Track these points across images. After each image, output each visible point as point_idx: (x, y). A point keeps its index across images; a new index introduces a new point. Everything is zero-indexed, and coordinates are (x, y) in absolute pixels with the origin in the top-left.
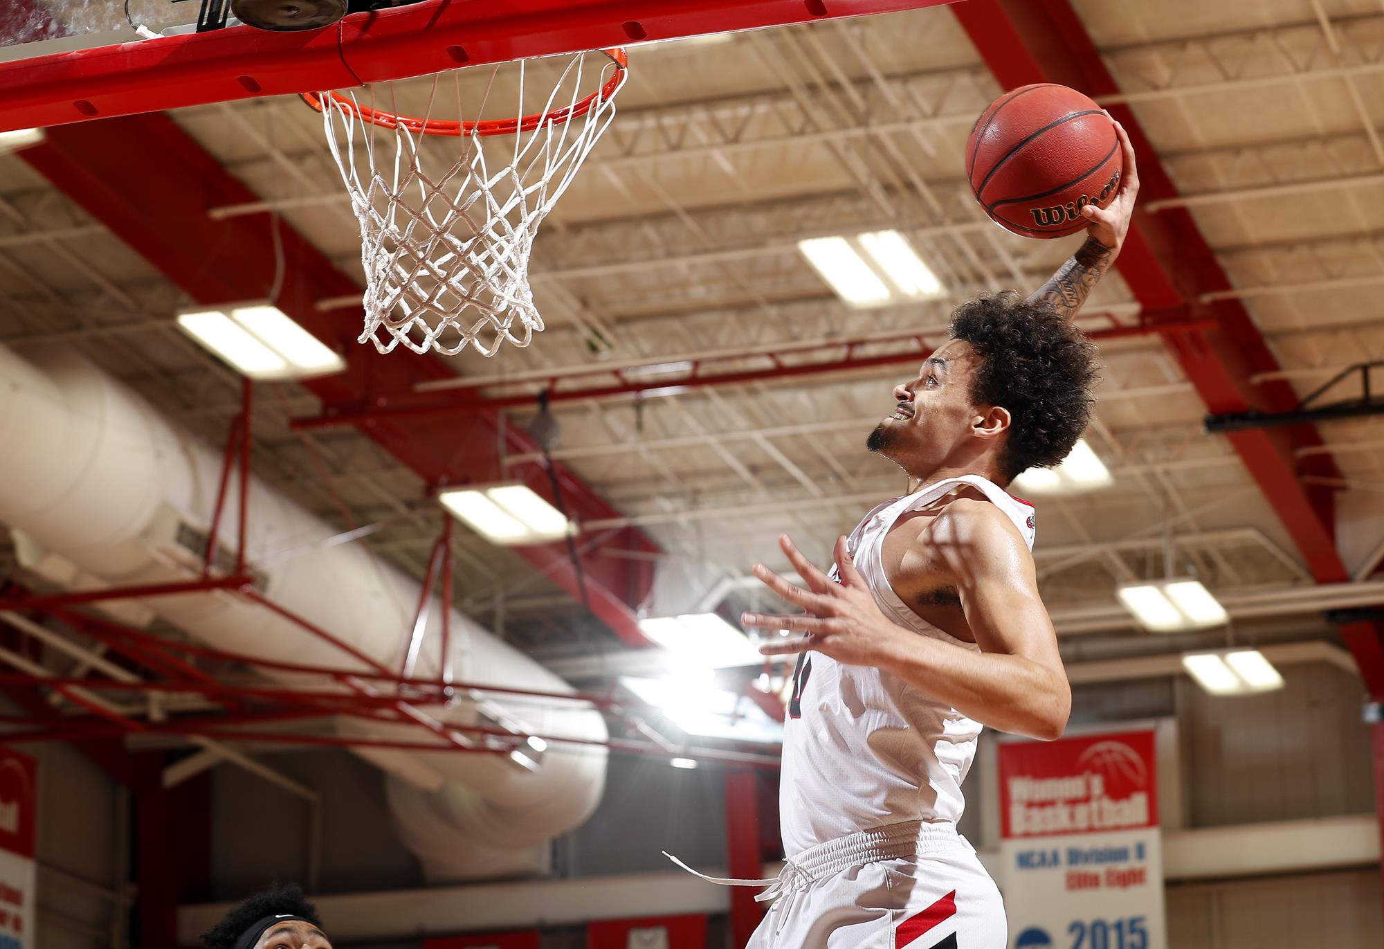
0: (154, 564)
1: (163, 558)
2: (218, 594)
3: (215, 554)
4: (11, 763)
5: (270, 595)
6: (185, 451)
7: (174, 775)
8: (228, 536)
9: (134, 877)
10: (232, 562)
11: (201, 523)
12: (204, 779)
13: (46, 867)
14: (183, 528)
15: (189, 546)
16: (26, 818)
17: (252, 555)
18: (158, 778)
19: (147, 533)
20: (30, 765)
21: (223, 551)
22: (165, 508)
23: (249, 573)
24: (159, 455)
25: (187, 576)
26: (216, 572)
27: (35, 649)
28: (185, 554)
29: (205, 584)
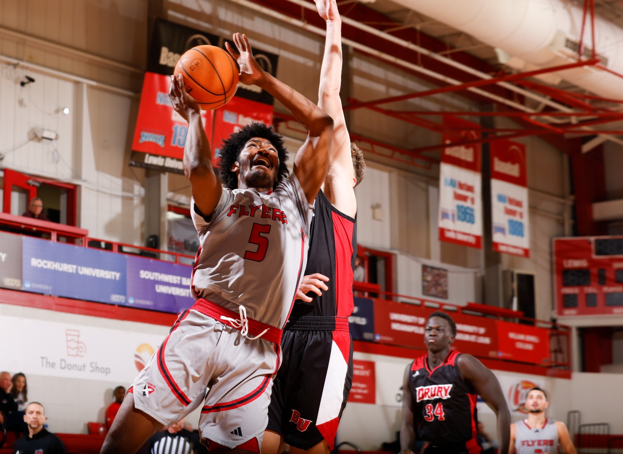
0: (557, 57)
1: (560, 54)
2: (586, 67)
3: (583, 50)
4: (514, 147)
5: (609, 67)
6: (565, 7)
7: (587, 147)
8: (587, 42)
9: (573, 192)
10: (590, 53)
11: (575, 38)
12: (599, 149)
13: (533, 190)
14: (568, 41)
15: (571, 48)
16: (523, 170)
17: (599, 50)
18: (580, 149)
19: (552, 44)
20: (522, 147)
21: (586, 49)
22: (559, 33)
23: (597, 58)
24: (554, 11)
25: (572, 61)
26: (584, 58)
27: (522, 99)
28: (570, 52)
29: (580, 64)
